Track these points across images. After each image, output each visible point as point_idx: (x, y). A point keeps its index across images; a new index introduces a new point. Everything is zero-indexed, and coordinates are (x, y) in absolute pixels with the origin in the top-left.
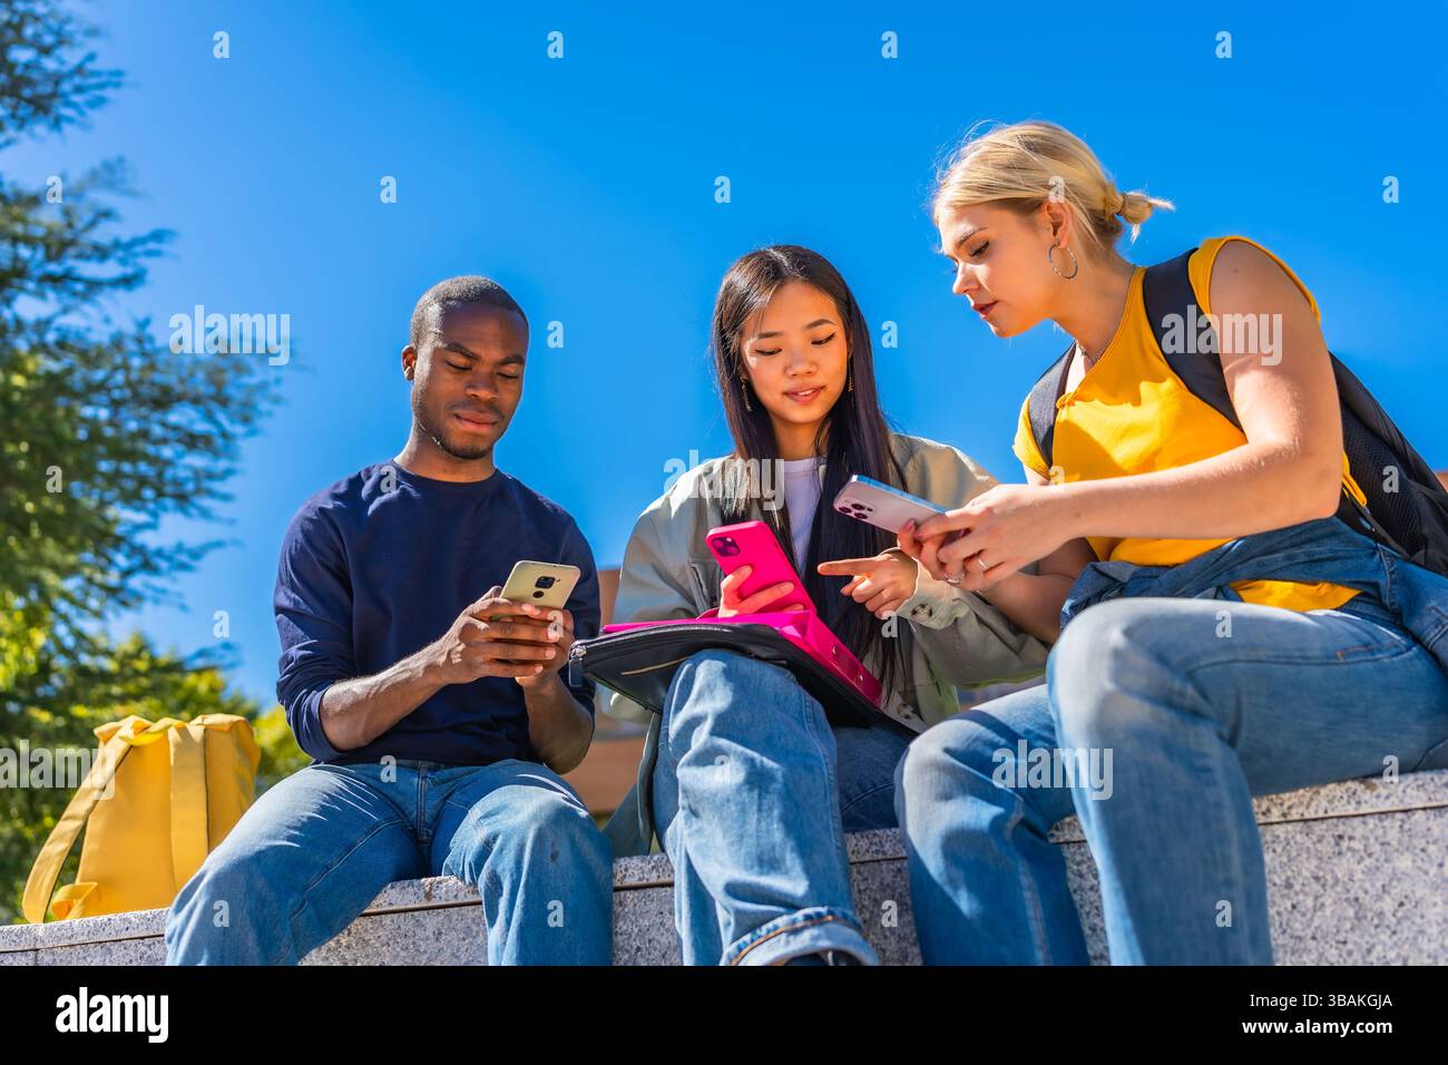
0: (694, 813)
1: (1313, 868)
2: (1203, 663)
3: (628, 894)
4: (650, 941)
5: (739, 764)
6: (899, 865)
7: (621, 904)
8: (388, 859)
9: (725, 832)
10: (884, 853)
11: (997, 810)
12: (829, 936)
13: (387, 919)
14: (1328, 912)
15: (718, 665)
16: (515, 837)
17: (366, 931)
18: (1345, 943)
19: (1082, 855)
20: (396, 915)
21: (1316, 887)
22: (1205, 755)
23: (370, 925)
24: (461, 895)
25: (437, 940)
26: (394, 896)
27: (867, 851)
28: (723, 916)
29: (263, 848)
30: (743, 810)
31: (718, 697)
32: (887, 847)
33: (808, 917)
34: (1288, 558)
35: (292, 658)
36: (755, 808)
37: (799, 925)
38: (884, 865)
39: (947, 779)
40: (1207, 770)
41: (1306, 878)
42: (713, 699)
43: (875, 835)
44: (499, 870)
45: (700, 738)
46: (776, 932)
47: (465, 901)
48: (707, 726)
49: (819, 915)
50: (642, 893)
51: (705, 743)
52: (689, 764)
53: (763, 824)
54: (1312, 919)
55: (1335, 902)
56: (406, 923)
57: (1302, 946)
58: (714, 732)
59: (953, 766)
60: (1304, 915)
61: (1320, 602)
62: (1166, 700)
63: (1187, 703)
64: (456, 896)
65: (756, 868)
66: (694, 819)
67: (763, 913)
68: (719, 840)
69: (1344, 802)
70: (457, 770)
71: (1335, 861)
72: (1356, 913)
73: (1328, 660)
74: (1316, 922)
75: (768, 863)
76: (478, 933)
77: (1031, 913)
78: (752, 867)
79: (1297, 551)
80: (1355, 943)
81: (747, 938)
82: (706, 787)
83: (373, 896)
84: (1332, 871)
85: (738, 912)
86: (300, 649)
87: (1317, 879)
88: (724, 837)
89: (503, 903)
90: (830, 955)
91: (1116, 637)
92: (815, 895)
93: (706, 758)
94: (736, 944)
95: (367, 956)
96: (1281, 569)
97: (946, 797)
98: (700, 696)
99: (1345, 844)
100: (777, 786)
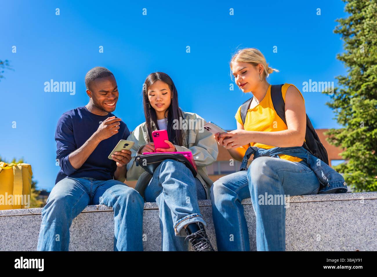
0: (167, 194)
1: (290, 212)
2: (279, 171)
3: (146, 211)
4: (151, 221)
5: (177, 184)
6: (207, 207)
7: (144, 213)
8: (87, 200)
9: (174, 198)
10: (205, 205)
11: (233, 197)
12: (198, 219)
13: (87, 214)
14: (293, 220)
15: (171, 163)
16: (124, 197)
17: (81, 216)
18: (295, 227)
19: (246, 207)
20: (89, 213)
21: (291, 216)
22: (279, 188)
23: (82, 215)
24: (106, 209)
25: (99, 219)
26: (88, 209)
27: (201, 204)
28: (173, 215)
29: (66, 195)
30: (179, 194)
31: (172, 169)
32: (205, 204)
33: (193, 215)
34: (290, 151)
35: (61, 150)
36: (181, 193)
37: (192, 217)
38: (204, 207)
39: (223, 190)
40: (279, 191)
41: (289, 214)
42: (170, 170)
43: (203, 201)
44: (120, 203)
45: (168, 178)
46: (187, 218)
47: (107, 210)
48: (170, 176)
49: (196, 215)
50: (149, 210)
51: (170, 179)
52: (165, 183)
53: (183, 196)
54: (289, 222)
55: (294, 219)
56: (91, 215)
57: (287, 227)
58: (171, 177)
59: (225, 187)
60: (288, 221)
61: (295, 160)
62: (272, 177)
63: (276, 178)
64: (104, 209)
65: (182, 206)
66: (166, 195)
67: (184, 215)
68: (173, 199)
69: (297, 199)
70: (99, 181)
71: (295, 211)
72: (298, 221)
73: (299, 172)
74: (290, 223)
75: (184, 204)
76: (109, 218)
77: (238, 218)
78: (180, 205)
79: (292, 150)
80: (297, 227)
81: (181, 220)
82: (170, 188)
83: (84, 208)
84: (294, 213)
85: (178, 214)
86: (64, 148)
87: (291, 214)
88: (174, 199)
89: (120, 211)
90: (198, 223)
91: (264, 164)
92: (194, 211)
93: (170, 182)
94: (178, 221)
95: (81, 222)
96: (289, 153)
97: (223, 193)
98: (167, 169)
99: (297, 208)
100: (185, 188)
